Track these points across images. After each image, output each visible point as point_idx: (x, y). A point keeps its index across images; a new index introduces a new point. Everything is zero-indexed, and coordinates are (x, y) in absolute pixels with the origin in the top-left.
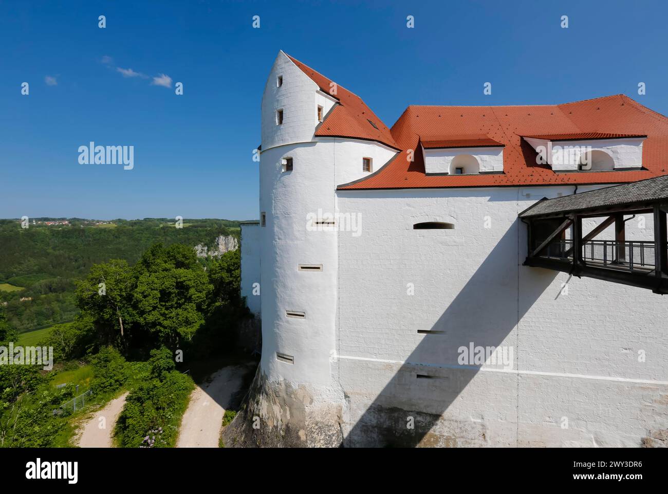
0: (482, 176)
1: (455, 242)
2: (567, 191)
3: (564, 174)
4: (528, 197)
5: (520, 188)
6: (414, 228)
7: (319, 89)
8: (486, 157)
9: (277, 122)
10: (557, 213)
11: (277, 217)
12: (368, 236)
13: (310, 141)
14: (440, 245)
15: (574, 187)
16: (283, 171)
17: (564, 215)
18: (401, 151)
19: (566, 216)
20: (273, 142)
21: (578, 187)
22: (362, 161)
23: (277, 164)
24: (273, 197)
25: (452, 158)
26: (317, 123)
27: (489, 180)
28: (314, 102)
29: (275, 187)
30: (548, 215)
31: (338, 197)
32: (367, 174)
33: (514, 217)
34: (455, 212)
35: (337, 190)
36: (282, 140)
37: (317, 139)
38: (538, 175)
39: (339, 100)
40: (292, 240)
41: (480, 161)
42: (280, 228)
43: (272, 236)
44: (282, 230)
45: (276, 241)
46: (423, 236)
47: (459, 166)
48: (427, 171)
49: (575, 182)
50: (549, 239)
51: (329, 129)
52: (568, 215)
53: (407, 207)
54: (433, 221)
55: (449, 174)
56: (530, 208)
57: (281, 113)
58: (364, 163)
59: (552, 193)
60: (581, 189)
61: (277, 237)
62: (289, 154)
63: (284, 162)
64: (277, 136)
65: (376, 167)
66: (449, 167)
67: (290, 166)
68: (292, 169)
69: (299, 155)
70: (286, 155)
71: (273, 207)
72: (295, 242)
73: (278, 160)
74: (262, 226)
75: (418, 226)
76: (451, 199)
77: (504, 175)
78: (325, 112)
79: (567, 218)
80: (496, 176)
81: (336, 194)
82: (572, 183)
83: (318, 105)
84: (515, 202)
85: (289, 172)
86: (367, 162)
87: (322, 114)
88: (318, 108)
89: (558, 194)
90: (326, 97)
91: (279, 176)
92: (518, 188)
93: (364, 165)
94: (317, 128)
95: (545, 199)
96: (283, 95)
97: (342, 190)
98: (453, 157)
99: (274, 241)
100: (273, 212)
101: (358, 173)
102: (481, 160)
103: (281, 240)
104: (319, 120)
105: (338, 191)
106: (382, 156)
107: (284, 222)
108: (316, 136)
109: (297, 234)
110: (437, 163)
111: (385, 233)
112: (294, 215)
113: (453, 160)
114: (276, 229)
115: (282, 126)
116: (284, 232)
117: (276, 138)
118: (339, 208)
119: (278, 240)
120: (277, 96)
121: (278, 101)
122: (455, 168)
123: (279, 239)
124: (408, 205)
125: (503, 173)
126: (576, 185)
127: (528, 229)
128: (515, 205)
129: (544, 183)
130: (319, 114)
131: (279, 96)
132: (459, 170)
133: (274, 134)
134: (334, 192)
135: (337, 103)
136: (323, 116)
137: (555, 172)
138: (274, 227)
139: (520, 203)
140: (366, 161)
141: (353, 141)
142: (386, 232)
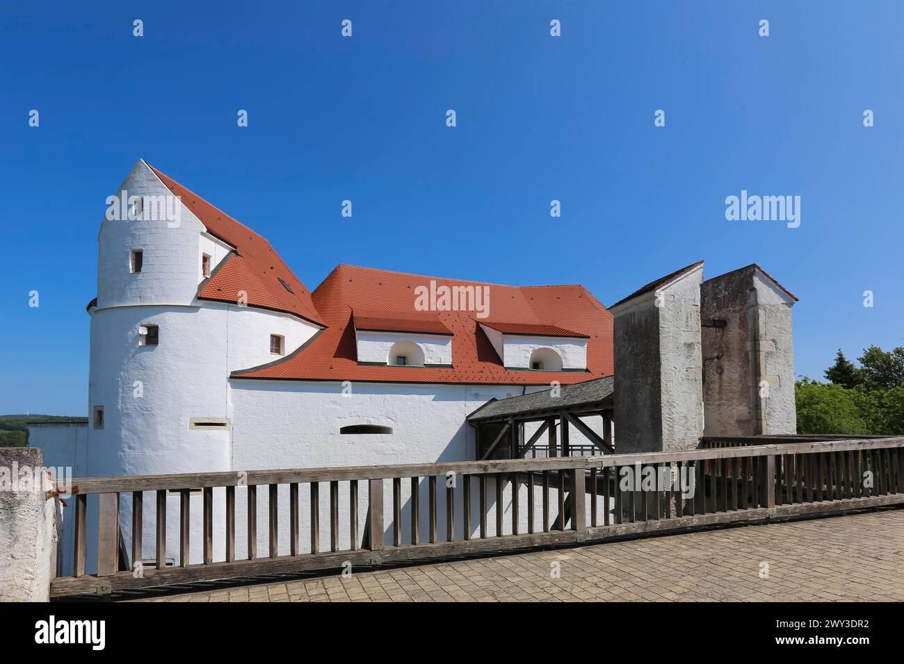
0: (427, 369)
1: (393, 450)
2: (515, 392)
3: (514, 372)
4: (477, 397)
5: (468, 386)
6: (341, 433)
7: (205, 230)
8: (432, 346)
9: (131, 268)
10: (498, 417)
11: (128, 415)
12: (277, 444)
13: (189, 304)
14: (375, 453)
15: (522, 388)
16: (140, 344)
17: (503, 419)
18: (326, 327)
19: (505, 420)
20: (121, 297)
21: (527, 387)
22: (269, 339)
23: (130, 333)
24: (121, 383)
25: (391, 344)
26: (201, 279)
27: (435, 375)
28: (197, 247)
29: (125, 367)
30: (491, 418)
31: (232, 387)
32: (276, 357)
33: (462, 420)
34: (393, 412)
35: (231, 377)
36: (140, 297)
37: (200, 303)
38: (489, 370)
39: (235, 247)
40: (154, 450)
41: (425, 351)
42: (134, 431)
43: (117, 443)
44: (136, 434)
45: (124, 451)
46: (353, 443)
47: (403, 355)
48: (360, 359)
49: (524, 382)
50: (494, 445)
51: (219, 290)
52: (507, 419)
53: (333, 406)
54: (365, 423)
55: (388, 364)
56: (479, 410)
57: (138, 257)
58: (272, 342)
59: (501, 393)
60: (529, 390)
61: (126, 446)
62: (153, 320)
63: (143, 331)
64: (130, 289)
65: (289, 348)
66: (388, 356)
67: (153, 337)
68: (156, 343)
69: (169, 323)
70: (146, 321)
71: (120, 398)
72: (160, 453)
73: (131, 327)
74: (95, 429)
75: (346, 430)
76: (388, 396)
77: (451, 370)
78: (213, 264)
79: (507, 422)
80: (444, 370)
81: (229, 384)
82: (521, 383)
83: (204, 253)
84: (462, 403)
85: (149, 347)
86: (277, 342)
87: (209, 266)
88: (203, 257)
89: (507, 394)
90: (216, 242)
91: (133, 351)
92: (465, 386)
93: (272, 345)
94: (201, 287)
95: (494, 400)
96: (143, 229)
97: (238, 378)
98: (393, 343)
99: (120, 453)
100: (119, 407)
101: (263, 356)
102: (427, 349)
103: (134, 449)
104: (204, 274)
105: (232, 380)
106: (297, 334)
107: (139, 423)
108: (199, 298)
109: (163, 440)
110: (372, 350)
111: (301, 439)
112: (159, 412)
113: (393, 347)
114: (124, 433)
115: (140, 276)
116: (139, 437)
117: (128, 292)
118: (232, 403)
119: (128, 450)
120: (133, 228)
121: (133, 236)
122: (396, 357)
123: (130, 448)
124: (334, 403)
125: (451, 366)
126: (524, 385)
127: (476, 433)
128: (463, 406)
129: (492, 382)
130: (204, 266)
131: (136, 229)
132: (401, 360)
133: (125, 286)
134: (226, 380)
135: (232, 251)
136: (211, 270)
137: (506, 369)
138: (120, 430)
139: (468, 403)
140: (274, 339)
141: (255, 311)
142: (303, 437)
